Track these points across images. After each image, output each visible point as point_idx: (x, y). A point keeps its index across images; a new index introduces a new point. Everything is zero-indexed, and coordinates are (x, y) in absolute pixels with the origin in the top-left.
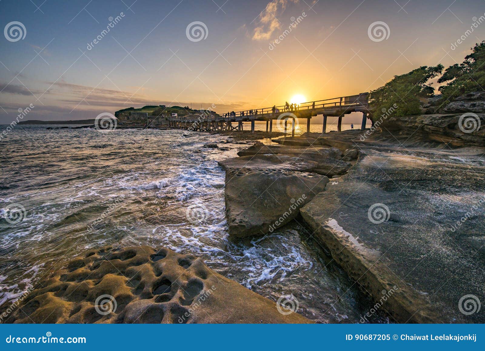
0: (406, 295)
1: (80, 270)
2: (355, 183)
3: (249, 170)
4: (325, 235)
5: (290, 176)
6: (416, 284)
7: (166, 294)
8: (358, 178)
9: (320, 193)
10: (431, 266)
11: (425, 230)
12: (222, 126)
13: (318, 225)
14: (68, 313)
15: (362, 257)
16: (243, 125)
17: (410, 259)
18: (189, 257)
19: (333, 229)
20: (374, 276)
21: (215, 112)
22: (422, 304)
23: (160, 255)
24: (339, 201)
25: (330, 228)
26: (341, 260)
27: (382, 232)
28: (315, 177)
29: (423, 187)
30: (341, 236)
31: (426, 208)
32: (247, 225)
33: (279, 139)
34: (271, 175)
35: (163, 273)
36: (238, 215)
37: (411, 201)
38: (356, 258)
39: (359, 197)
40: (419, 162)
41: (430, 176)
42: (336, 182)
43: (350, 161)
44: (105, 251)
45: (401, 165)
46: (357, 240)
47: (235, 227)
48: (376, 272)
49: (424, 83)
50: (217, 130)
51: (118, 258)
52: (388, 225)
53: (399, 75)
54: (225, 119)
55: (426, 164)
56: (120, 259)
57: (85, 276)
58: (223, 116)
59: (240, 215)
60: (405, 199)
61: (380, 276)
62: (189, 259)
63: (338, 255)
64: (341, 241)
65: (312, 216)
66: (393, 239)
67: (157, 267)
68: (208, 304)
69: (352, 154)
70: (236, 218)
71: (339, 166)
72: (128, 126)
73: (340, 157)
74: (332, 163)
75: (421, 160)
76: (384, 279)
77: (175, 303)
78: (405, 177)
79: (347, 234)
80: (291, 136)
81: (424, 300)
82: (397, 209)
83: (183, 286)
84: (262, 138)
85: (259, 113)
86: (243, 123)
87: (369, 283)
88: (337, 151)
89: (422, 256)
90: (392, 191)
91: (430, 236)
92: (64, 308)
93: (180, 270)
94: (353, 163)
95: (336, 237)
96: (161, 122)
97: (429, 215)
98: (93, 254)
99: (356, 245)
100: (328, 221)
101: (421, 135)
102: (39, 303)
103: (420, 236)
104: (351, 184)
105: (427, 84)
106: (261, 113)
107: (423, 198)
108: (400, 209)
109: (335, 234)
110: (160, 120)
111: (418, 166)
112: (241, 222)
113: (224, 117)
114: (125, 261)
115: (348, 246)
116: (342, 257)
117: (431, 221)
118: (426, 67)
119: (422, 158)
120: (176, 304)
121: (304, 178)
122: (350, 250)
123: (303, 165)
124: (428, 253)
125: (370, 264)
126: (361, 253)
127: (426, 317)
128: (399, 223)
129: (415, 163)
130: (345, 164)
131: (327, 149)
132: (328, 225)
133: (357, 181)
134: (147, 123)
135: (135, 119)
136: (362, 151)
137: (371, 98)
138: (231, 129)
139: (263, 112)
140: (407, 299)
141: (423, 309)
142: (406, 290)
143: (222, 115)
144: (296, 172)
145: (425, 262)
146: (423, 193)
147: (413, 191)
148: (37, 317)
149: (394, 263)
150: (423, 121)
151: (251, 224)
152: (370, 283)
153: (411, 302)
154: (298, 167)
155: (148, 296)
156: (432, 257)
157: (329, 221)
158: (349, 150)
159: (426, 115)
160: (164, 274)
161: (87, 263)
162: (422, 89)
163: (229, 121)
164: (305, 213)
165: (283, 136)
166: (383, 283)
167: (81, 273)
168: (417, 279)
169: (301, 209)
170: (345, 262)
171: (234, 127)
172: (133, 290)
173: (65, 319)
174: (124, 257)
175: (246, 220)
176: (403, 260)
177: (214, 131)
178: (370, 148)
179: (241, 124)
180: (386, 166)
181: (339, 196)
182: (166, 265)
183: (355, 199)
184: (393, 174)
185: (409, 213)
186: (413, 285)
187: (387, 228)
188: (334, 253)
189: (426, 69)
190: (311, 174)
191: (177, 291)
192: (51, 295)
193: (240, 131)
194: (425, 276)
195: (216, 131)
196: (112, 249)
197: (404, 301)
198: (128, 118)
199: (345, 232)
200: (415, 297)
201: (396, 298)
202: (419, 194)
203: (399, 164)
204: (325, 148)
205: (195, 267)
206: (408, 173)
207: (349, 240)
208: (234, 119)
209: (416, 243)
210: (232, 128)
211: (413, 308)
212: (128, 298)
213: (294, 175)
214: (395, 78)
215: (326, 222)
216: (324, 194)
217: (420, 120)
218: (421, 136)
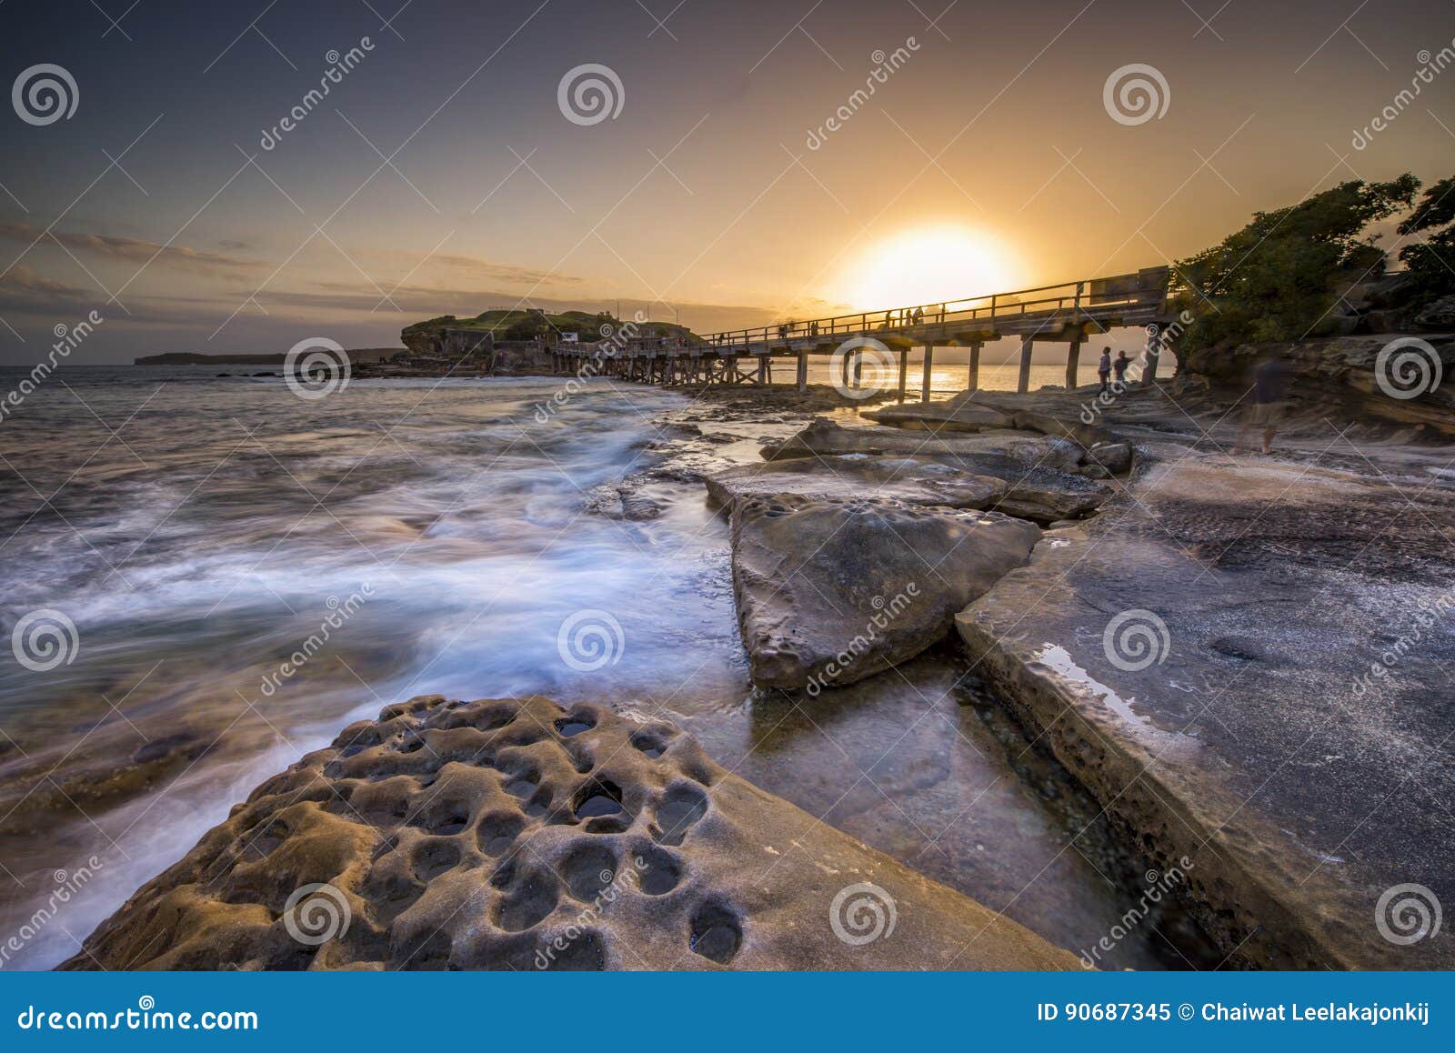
0: (1275, 860)
1: (376, 752)
2: (1123, 544)
3: (800, 499)
4: (1034, 691)
5: (926, 519)
6: (1307, 834)
7: (612, 816)
8: (1133, 530)
9: (1016, 571)
10: (1356, 785)
11: (1339, 686)
12: (709, 371)
13: (1010, 661)
14: (367, 851)
15: (1145, 753)
16: (772, 367)
17: (1291, 765)
18: (657, 730)
19: (1056, 673)
20: (1181, 806)
21: (689, 330)
22: (1324, 888)
23: (579, 722)
24: (1075, 595)
25: (1048, 670)
26: (1080, 761)
27: (1207, 685)
28: (998, 524)
29: (1337, 559)
30: (1081, 693)
31: (1346, 621)
32: (803, 654)
33: (882, 410)
34: (870, 515)
35: (596, 765)
36: (776, 626)
37: (1298, 601)
38: (1127, 754)
39: (1135, 586)
40: (1328, 483)
41: (1364, 527)
42: (1064, 540)
43: (1107, 477)
44: (429, 708)
45: (1269, 491)
46: (1130, 707)
47: (770, 658)
48: (1186, 796)
49: (1351, 234)
50: (694, 381)
51: (469, 725)
52: (1226, 668)
53: (1269, 210)
54: (718, 350)
55: (1350, 491)
56: (474, 726)
57: (390, 767)
58: (714, 340)
59: (782, 626)
60: (1281, 595)
61: (1200, 806)
62: (658, 734)
63: (1073, 747)
64: (1083, 708)
65: (992, 636)
66: (1240, 707)
67: (576, 751)
68: (725, 846)
69: (1111, 456)
70: (770, 633)
71: (1071, 494)
72: (438, 371)
73: (1076, 467)
74: (1051, 483)
75: (1336, 477)
76: (1212, 816)
77: (642, 838)
78: (1279, 530)
79: (1098, 688)
80: (920, 401)
81: (1331, 876)
82: (1253, 624)
83: (653, 800)
84: (831, 408)
85: (821, 332)
86: (773, 362)
87: (1165, 825)
88: (1065, 447)
89: (1329, 757)
90: (1238, 570)
91: (1357, 703)
92: (357, 840)
93: (639, 761)
94: (1117, 485)
95: (1067, 697)
96: (531, 359)
97: (1354, 641)
98: (400, 713)
99: (1126, 720)
100: (1040, 651)
101: (1338, 400)
102: (286, 827)
103: (1326, 702)
104: (1112, 546)
105: (1361, 237)
106: (829, 331)
107: (1338, 591)
108: (1263, 623)
109: (1062, 688)
110: (528, 352)
111: (1324, 496)
112: (785, 646)
113: (716, 342)
114: (487, 733)
115: (1102, 721)
116: (1084, 753)
117: (1361, 660)
118: (1360, 184)
119: (1339, 472)
120: (643, 840)
121: (965, 526)
122: (1110, 734)
123: (963, 487)
124: (1347, 749)
125: (1170, 774)
126: (1143, 742)
127: (1334, 922)
128: (1260, 663)
129: (1316, 486)
130: (1091, 487)
131: (1033, 440)
132: (1042, 661)
133: (1128, 538)
134: (490, 360)
135: (456, 348)
136: (1144, 449)
137: (1178, 284)
138: (735, 380)
139: (833, 327)
140: (1280, 873)
141: (1327, 901)
142: (1278, 848)
143: (711, 337)
144: (941, 509)
145: (1337, 774)
146: (1337, 576)
147: (1305, 572)
148: (290, 858)
149: (1243, 773)
150: (1344, 357)
151: (813, 653)
152: (1168, 825)
153: (1290, 880)
154: (945, 494)
155: (564, 818)
156: (1359, 760)
157: (1045, 651)
158: (1101, 445)
159: (1356, 338)
160: (599, 767)
161: (388, 736)
162: (1346, 253)
163: (730, 356)
164: (973, 627)
165: (895, 403)
166: (1210, 827)
167: (377, 759)
168: (1311, 819)
169: (958, 617)
170: (1092, 767)
171: (746, 373)
172: (523, 804)
173: (363, 865)
174: (486, 723)
175: (801, 641)
176: (1269, 765)
177: (686, 386)
178: (1170, 440)
179: (765, 364)
180: (1222, 495)
181: (1074, 581)
182: (600, 746)
183: (1122, 590)
184: (1243, 519)
185: (1289, 634)
186: (1299, 835)
187: (1221, 677)
188: (1060, 741)
189: (1361, 190)
190: (987, 515)
191: (638, 811)
192: (313, 807)
193: (765, 386)
194: (1338, 812)
195: (692, 385)
196: (446, 704)
197: (1271, 876)
198: (438, 348)
199: (1093, 684)
200: (1304, 866)
201: (1247, 869)
202: (1324, 582)
203: (1262, 490)
204: (1026, 439)
205: (677, 753)
206: (1291, 518)
207: (1107, 706)
208: (745, 349)
209: (1311, 719)
210: (740, 377)
211: (1296, 897)
212: (514, 823)
213: (936, 516)
214: (1257, 219)
215: (1036, 653)
216: (1028, 574)
217: (1335, 352)
218: (1337, 404)
